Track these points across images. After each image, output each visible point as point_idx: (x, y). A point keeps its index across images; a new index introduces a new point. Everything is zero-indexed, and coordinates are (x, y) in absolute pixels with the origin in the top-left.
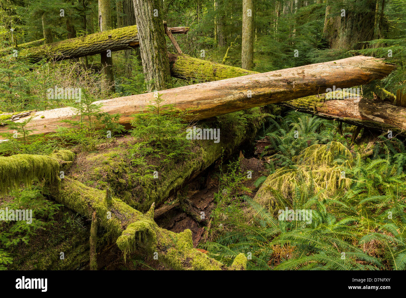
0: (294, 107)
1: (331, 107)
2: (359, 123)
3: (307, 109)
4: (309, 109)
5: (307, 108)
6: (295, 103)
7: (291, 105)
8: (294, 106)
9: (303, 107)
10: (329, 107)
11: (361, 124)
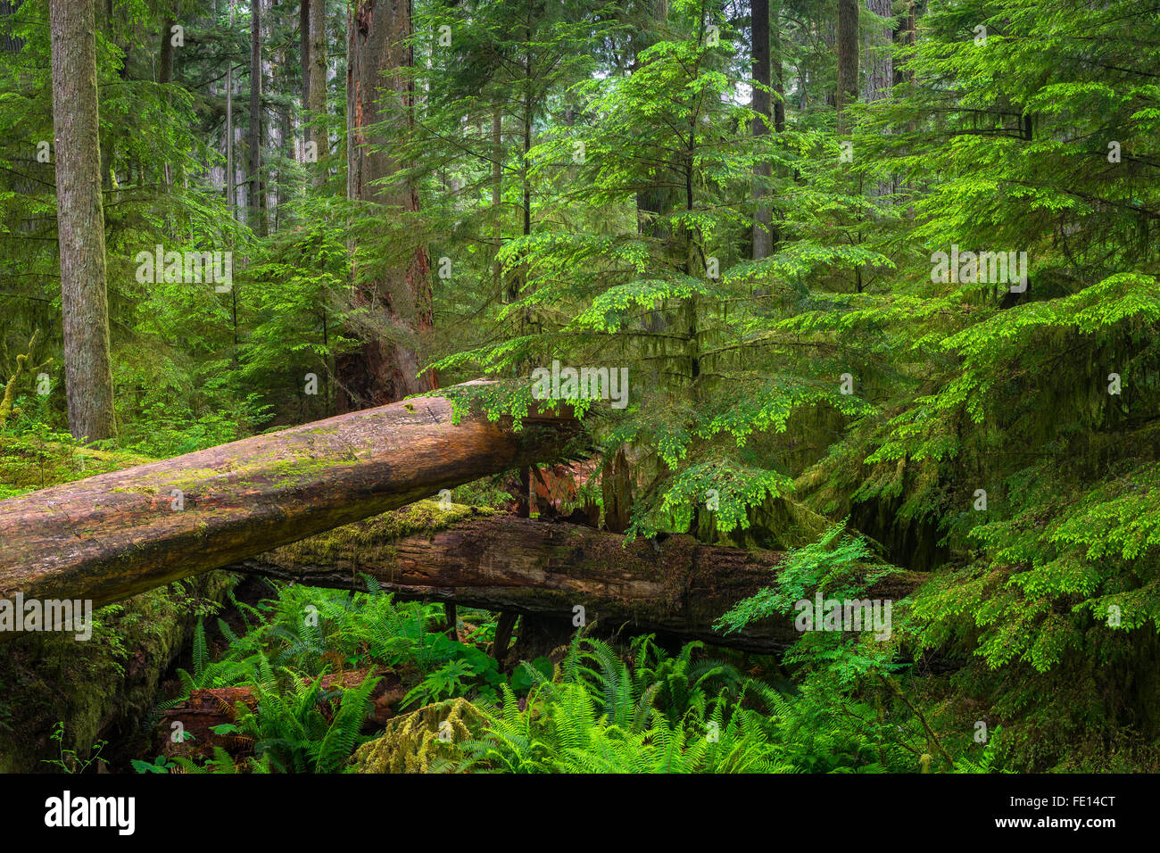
0: (285, 570)
1: (411, 556)
2: (506, 603)
3: (329, 573)
4: (335, 571)
5: (327, 569)
6: (284, 555)
7: (274, 566)
8: (283, 565)
9: (314, 568)
10: (404, 558)
11: (511, 603)
